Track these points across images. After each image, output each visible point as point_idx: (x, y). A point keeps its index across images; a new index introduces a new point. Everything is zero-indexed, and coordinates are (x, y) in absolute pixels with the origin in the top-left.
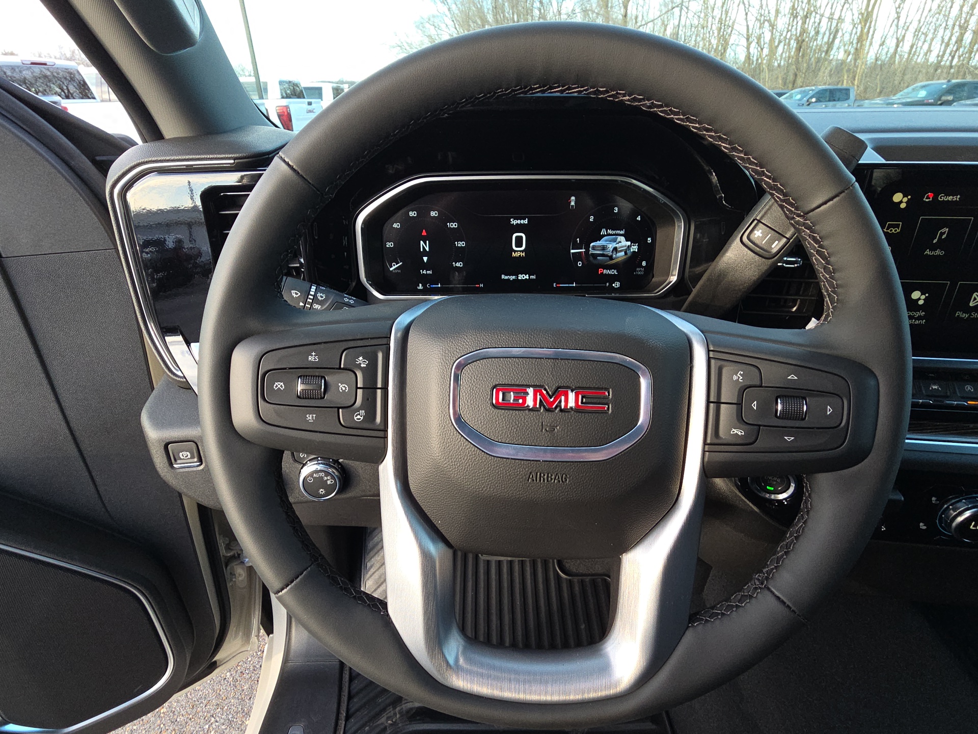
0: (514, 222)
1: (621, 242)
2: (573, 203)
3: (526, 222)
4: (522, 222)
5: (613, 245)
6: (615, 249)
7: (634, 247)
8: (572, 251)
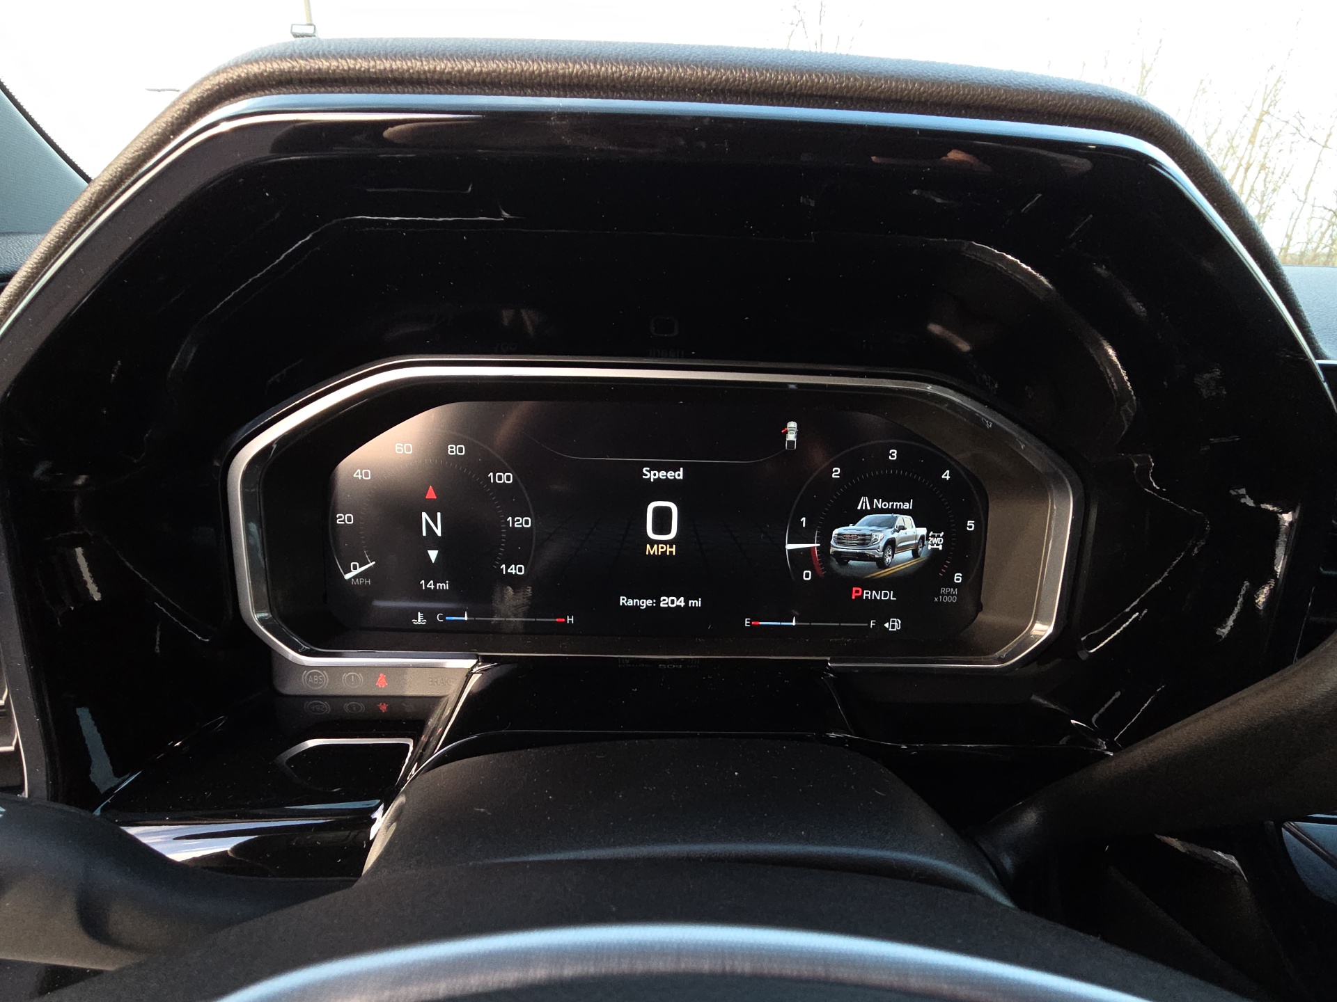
0: (651, 475)
1: (903, 528)
2: (791, 437)
3: (680, 475)
4: (671, 475)
5: (888, 534)
6: (891, 543)
7: (935, 541)
8: (789, 547)
